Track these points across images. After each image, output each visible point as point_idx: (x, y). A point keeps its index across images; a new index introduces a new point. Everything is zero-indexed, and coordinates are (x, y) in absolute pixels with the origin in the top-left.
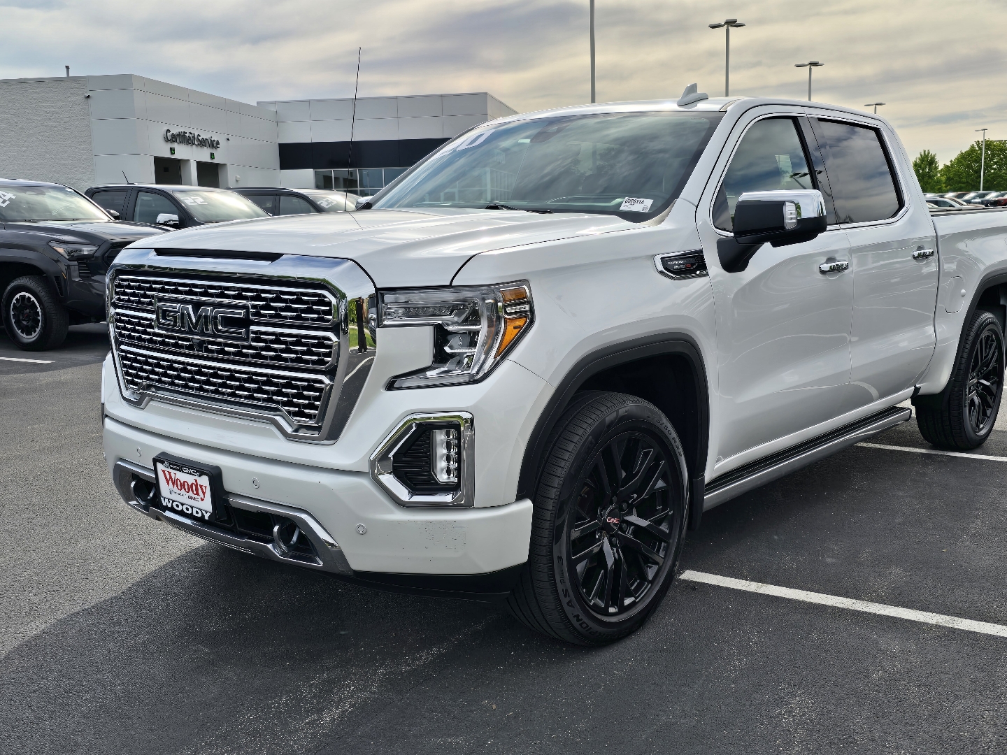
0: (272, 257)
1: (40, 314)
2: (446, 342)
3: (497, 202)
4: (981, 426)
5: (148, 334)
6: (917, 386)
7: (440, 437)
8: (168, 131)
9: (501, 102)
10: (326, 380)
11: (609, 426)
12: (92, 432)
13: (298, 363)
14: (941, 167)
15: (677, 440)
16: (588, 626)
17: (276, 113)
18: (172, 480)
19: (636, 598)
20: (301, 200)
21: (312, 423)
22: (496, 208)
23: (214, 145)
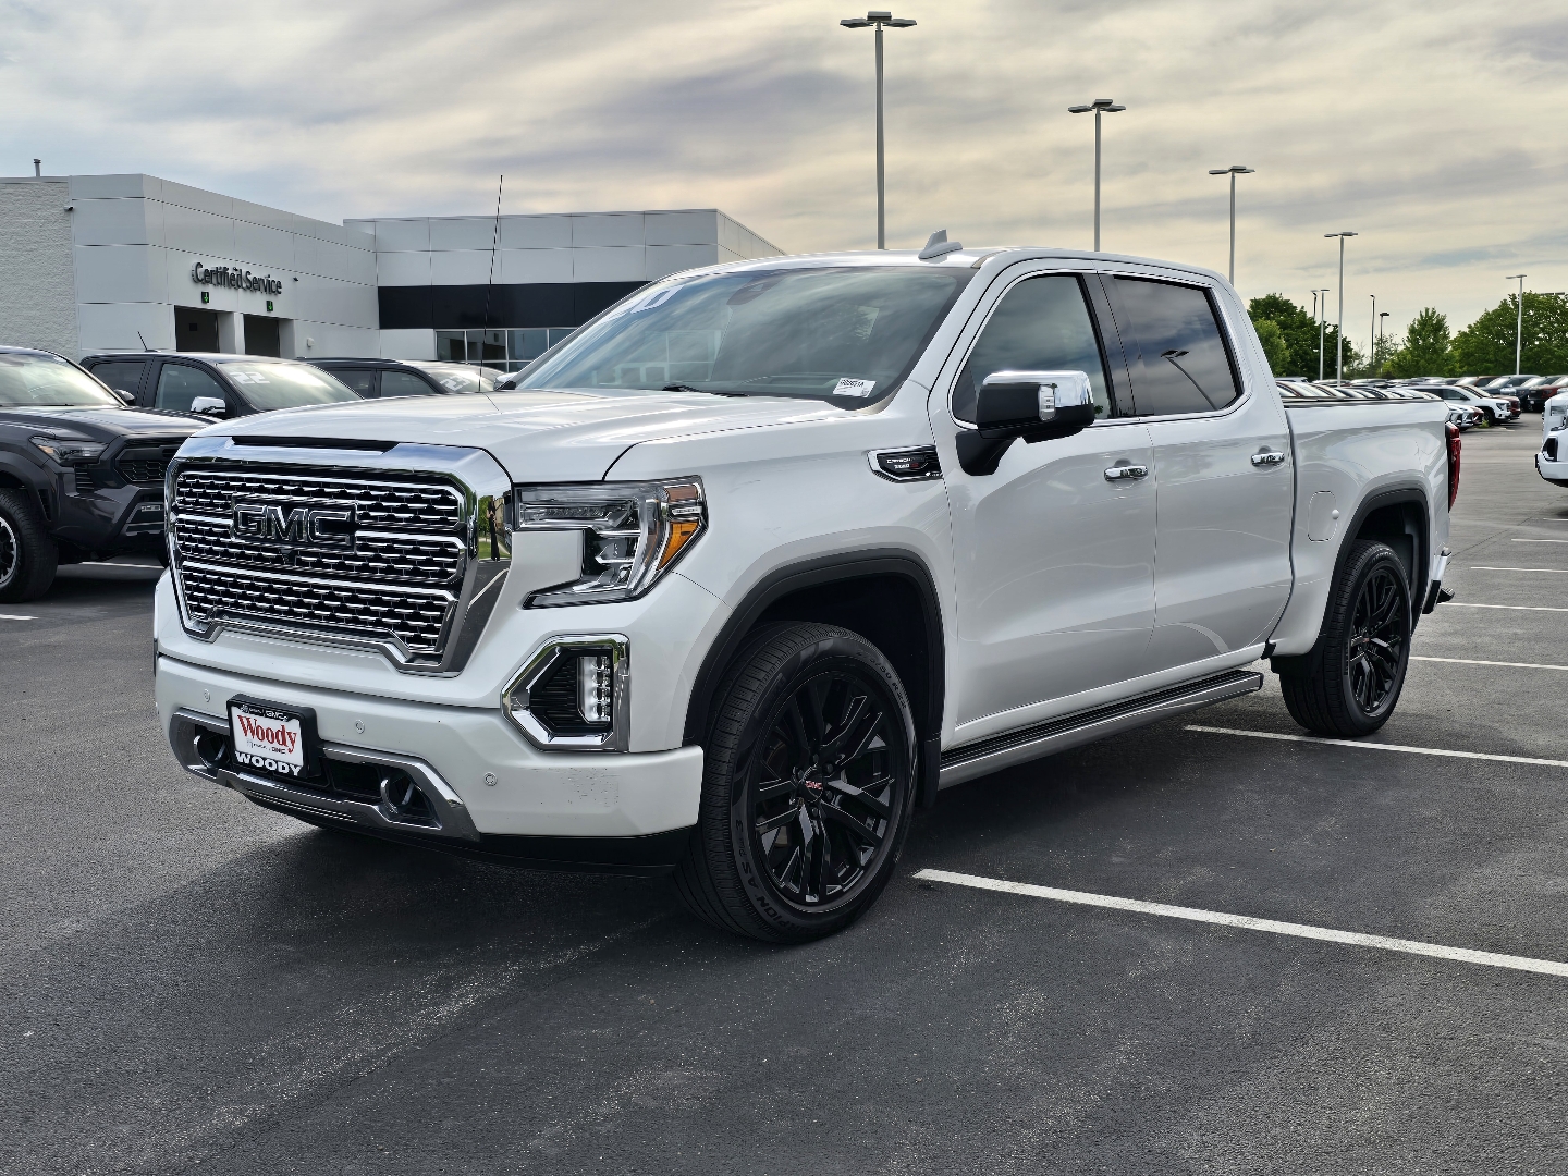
0: (386, 446)
1: (15, 546)
2: (597, 551)
3: (679, 383)
4: (1376, 704)
5: (223, 544)
6: (1271, 642)
7: (589, 666)
8: (199, 265)
9: (739, 225)
10: (450, 596)
11: (806, 662)
12: (108, 709)
13: (416, 576)
14: (1453, 335)
15: (900, 686)
16: (776, 913)
17: (373, 237)
18: (251, 728)
19: (844, 887)
20: (414, 379)
21: (431, 650)
22: (676, 389)
23: (272, 288)
